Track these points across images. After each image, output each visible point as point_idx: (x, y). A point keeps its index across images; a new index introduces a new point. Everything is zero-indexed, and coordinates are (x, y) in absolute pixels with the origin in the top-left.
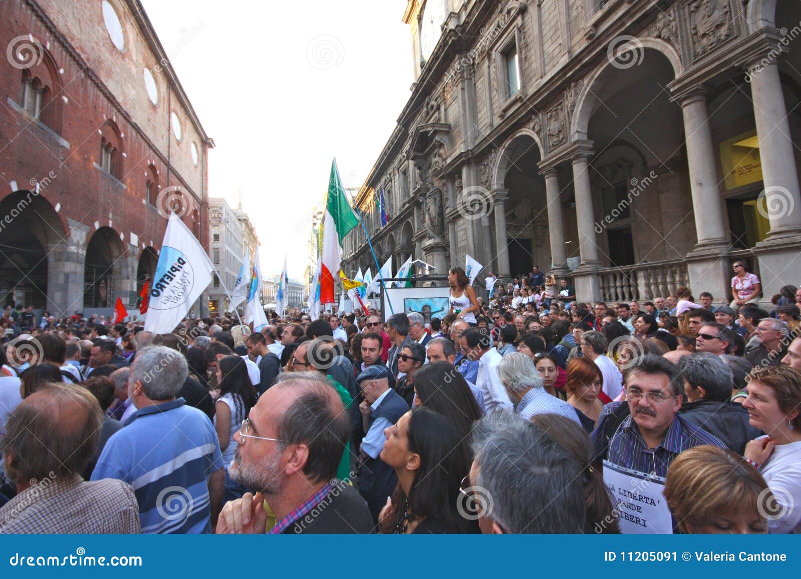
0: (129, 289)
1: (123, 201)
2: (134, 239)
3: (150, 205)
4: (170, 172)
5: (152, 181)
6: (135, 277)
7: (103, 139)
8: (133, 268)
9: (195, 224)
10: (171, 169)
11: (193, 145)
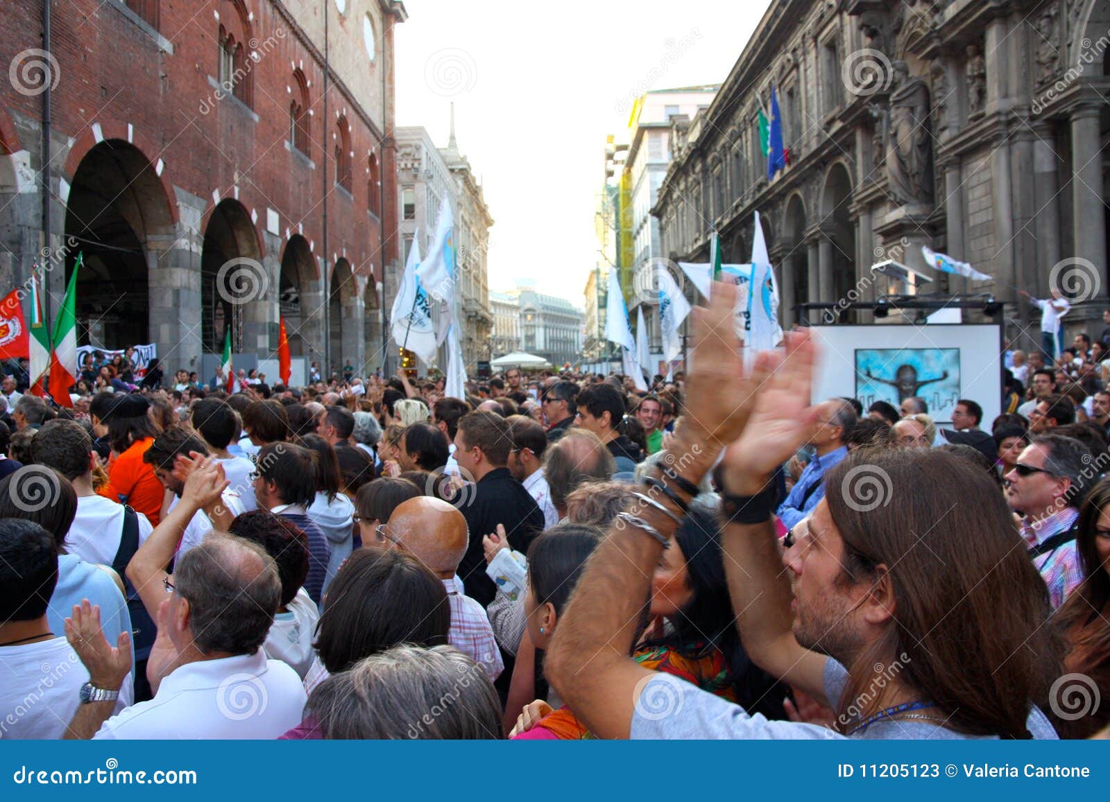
0: (268, 320)
1: (255, 147)
2: (273, 219)
3: (297, 150)
4: (328, 81)
5: (299, 102)
6: (277, 296)
7: (222, 28)
9: (371, 184)
10: (330, 75)
11: (367, 20)
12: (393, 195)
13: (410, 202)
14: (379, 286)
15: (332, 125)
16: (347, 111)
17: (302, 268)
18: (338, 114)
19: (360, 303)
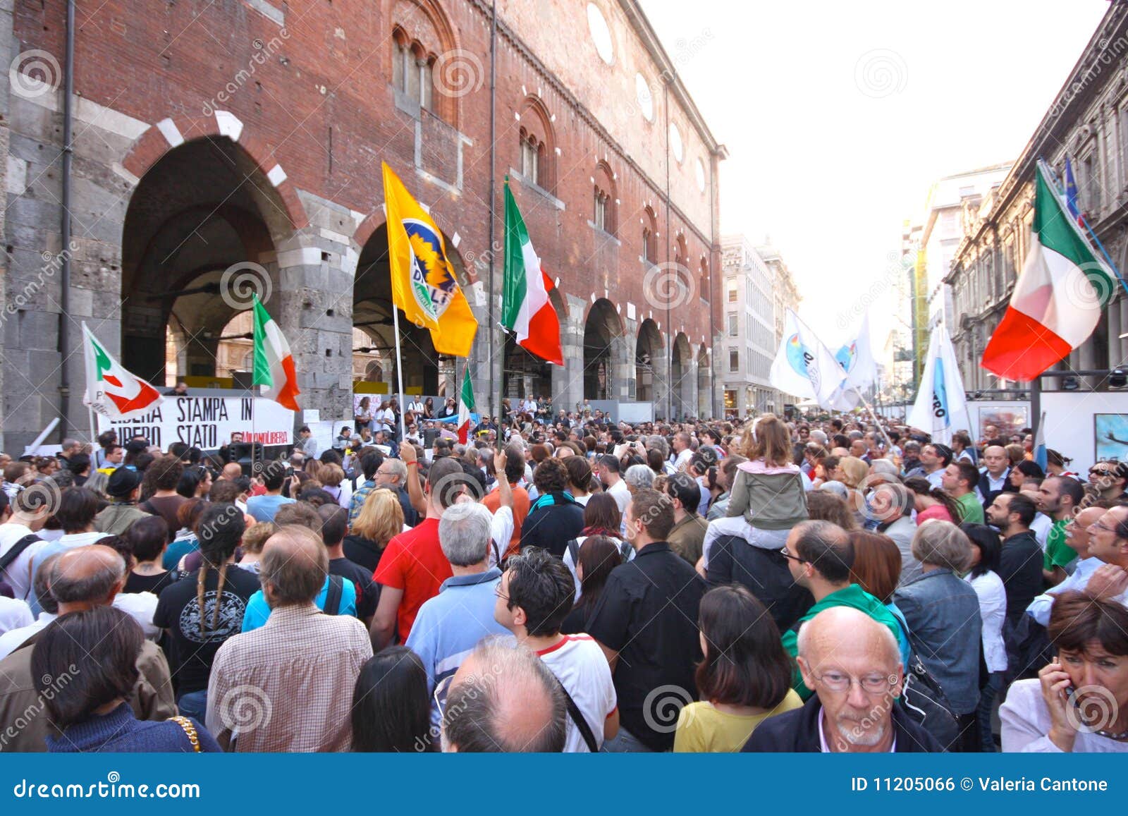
0: (628, 377)
1: (619, 262)
2: (631, 310)
3: (648, 261)
4: (670, 210)
5: (649, 229)
6: (634, 360)
7: (596, 188)
8: (631, 348)
9: (703, 280)
10: (670, 206)
11: (698, 163)
12: (719, 285)
13: (733, 289)
14: (709, 351)
15: (673, 241)
16: (684, 230)
17: (653, 341)
18: (677, 233)
19: (694, 363)
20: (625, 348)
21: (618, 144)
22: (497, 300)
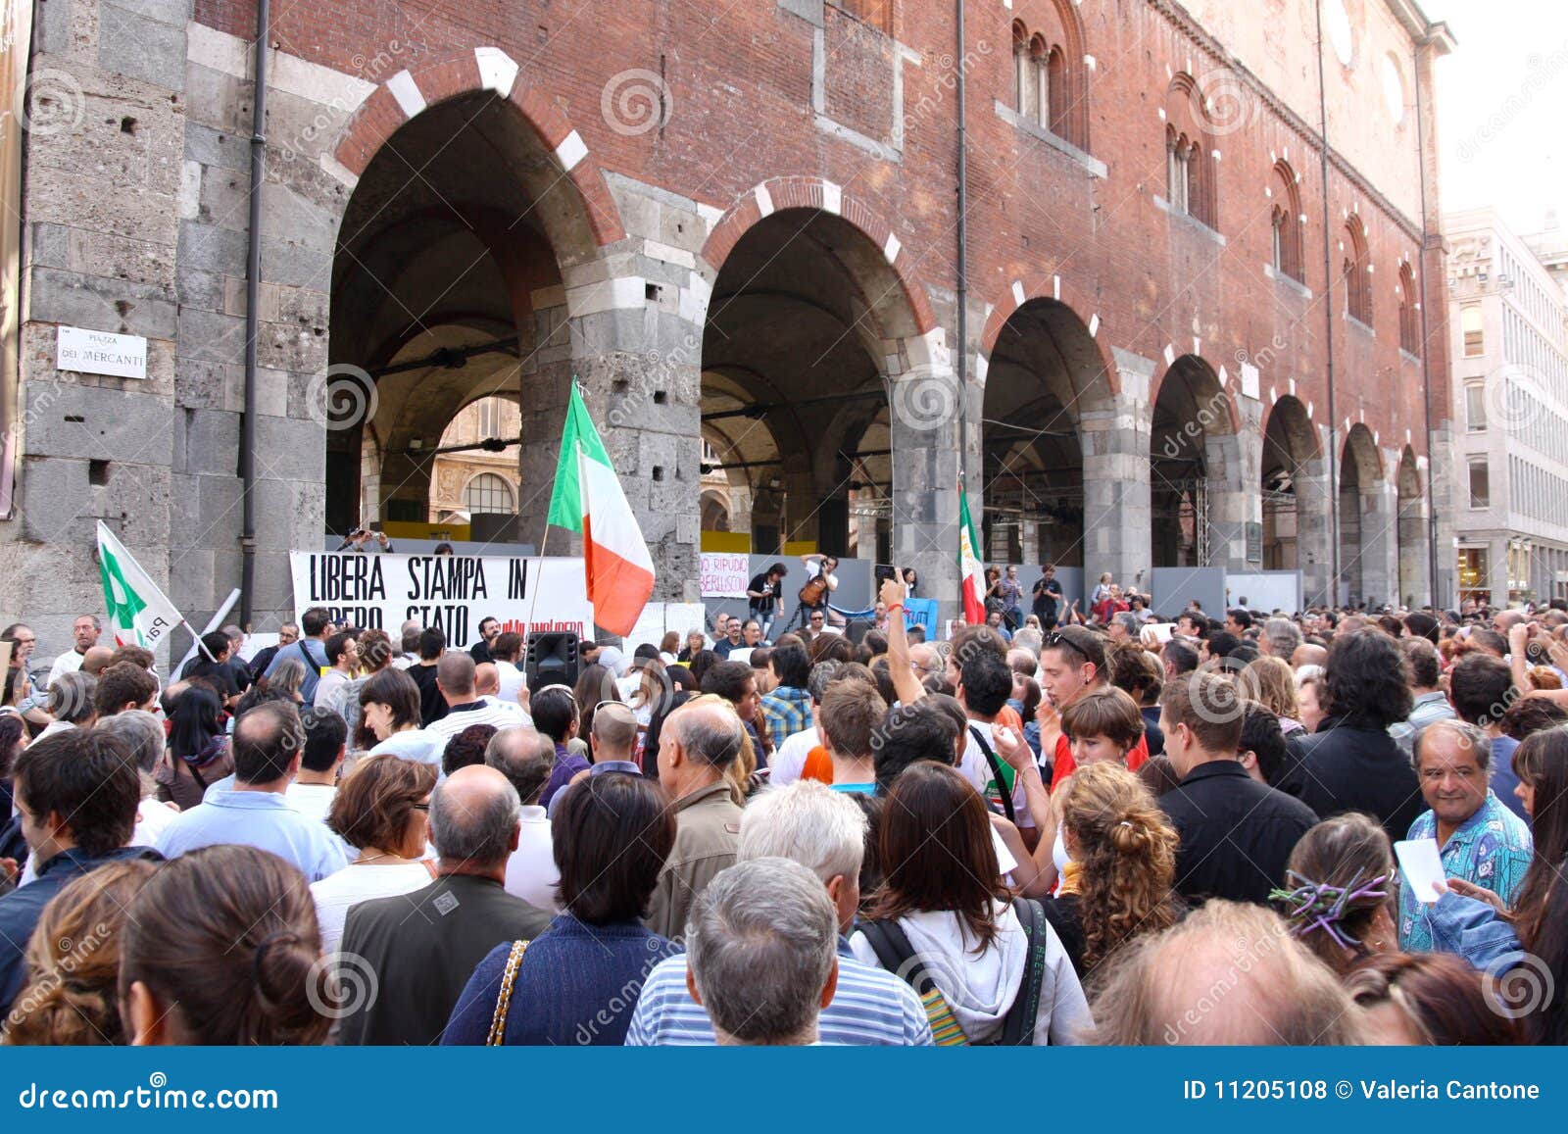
0: (1244, 519)
1: (1222, 280)
2: (1250, 379)
3: (1284, 276)
4: (1329, 167)
5: (1285, 206)
6: (1258, 484)
7: (1170, 129)
8: (1251, 460)
9: (1405, 310)
10: (1330, 159)
11: (1388, 63)
12: (1441, 317)
13: (1474, 327)
14: (1421, 462)
15: (1337, 231)
16: (1363, 207)
17: (1296, 442)
18: (1346, 214)
19: (1389, 489)
20: (1237, 457)
21: (1212, 39)
22: (973, 365)
